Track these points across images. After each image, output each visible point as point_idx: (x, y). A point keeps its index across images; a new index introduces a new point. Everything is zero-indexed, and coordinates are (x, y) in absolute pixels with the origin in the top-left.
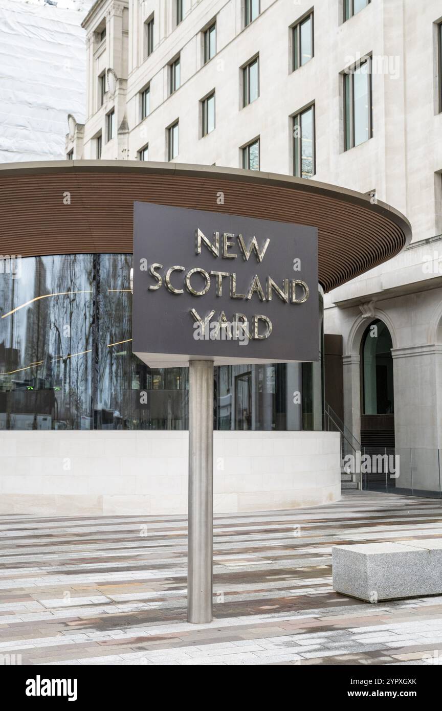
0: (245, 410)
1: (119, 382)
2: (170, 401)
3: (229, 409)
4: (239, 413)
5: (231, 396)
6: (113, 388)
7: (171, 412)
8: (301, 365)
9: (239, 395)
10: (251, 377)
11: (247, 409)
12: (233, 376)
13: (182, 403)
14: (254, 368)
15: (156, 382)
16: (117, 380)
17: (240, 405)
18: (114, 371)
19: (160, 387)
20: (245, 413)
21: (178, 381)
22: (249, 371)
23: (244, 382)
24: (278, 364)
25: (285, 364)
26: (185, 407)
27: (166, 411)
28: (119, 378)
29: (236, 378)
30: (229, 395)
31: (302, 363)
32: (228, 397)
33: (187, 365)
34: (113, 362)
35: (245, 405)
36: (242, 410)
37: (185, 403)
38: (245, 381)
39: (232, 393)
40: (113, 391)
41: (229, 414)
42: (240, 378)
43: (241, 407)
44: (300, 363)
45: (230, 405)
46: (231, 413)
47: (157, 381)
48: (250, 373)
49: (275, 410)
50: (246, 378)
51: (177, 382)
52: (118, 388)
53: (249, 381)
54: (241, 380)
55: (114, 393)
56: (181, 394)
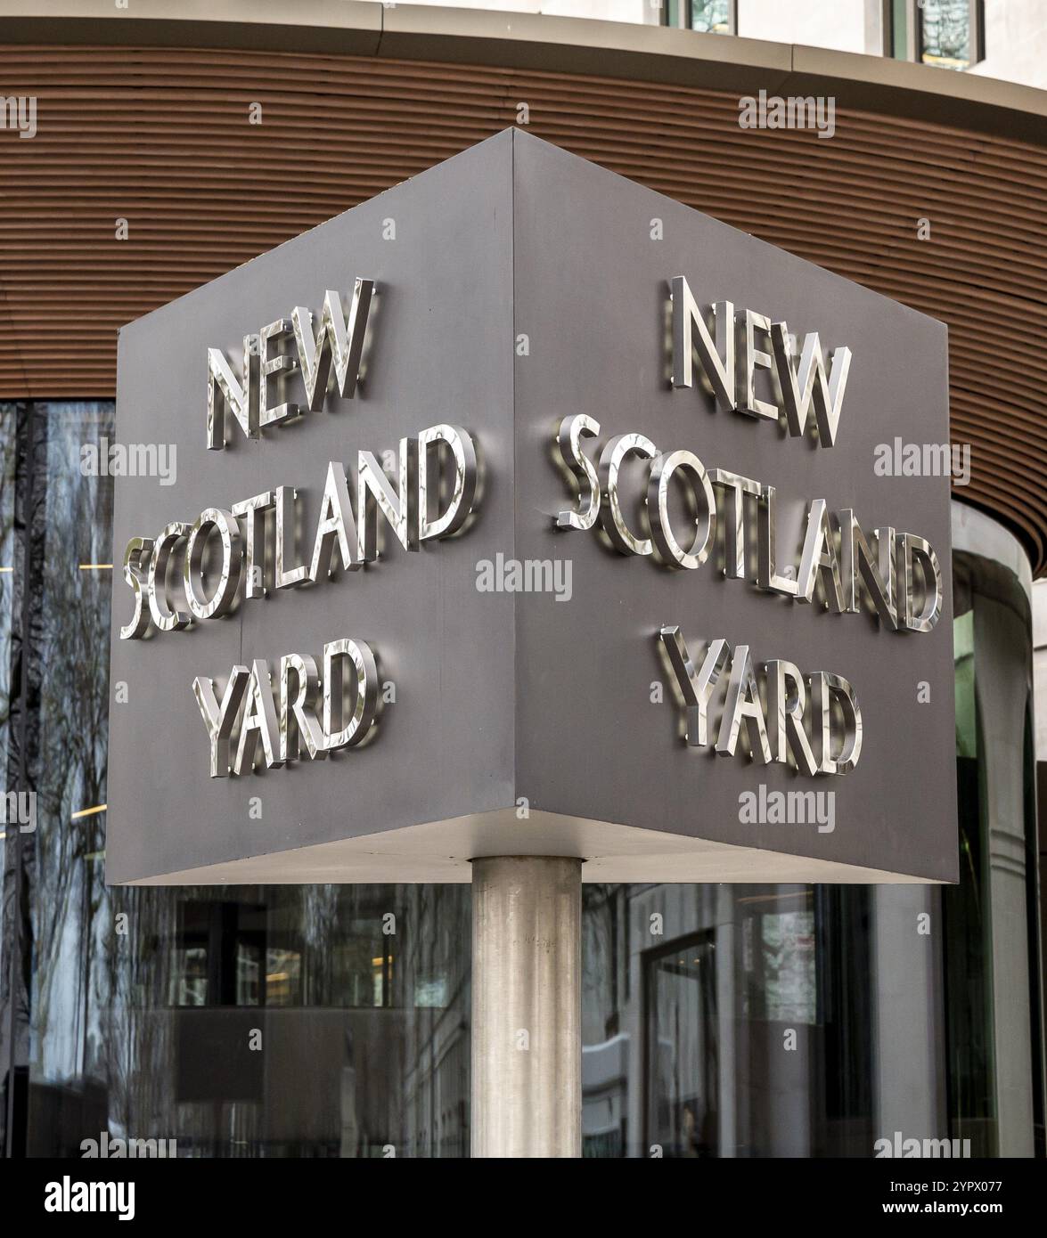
0: (691, 1104)
1: (123, 985)
2: (349, 1070)
3: (616, 1102)
4: (664, 1122)
5: (624, 1045)
6: (95, 1016)
7: (355, 1125)
8: (938, 894)
9: (662, 1039)
10: (713, 952)
11: (695, 1101)
12: (636, 947)
13: (404, 1078)
14: (725, 904)
15: (277, 983)
16: (113, 980)
17: (663, 1084)
18: (99, 938)
19: (296, 1001)
20: (688, 1120)
21: (379, 978)
22: (706, 925)
23: (682, 979)
24: (835, 890)
25: (863, 893)
26: (418, 1097)
27: (333, 1112)
28: (123, 971)
29: (649, 957)
30: (616, 1039)
31: (943, 885)
32: (612, 1047)
33: (465, 875)
34: (95, 897)
35: (690, 1084)
36: (677, 1106)
37: (420, 1076)
38: (687, 973)
39: (630, 1032)
40: (94, 1029)
41: (616, 1124)
42: (664, 960)
43: (672, 1095)
44: (933, 886)
45: (622, 1083)
46: (624, 1122)
47: (282, 976)
48: (709, 935)
49: (823, 1103)
50: (691, 958)
51: (372, 984)
52: (119, 1013)
53: (707, 975)
54: (669, 968)
55: (98, 1041)
56: (403, 1040)
